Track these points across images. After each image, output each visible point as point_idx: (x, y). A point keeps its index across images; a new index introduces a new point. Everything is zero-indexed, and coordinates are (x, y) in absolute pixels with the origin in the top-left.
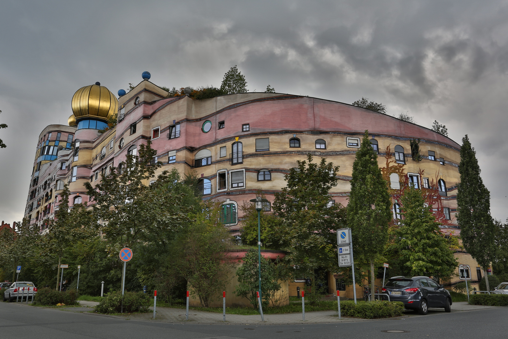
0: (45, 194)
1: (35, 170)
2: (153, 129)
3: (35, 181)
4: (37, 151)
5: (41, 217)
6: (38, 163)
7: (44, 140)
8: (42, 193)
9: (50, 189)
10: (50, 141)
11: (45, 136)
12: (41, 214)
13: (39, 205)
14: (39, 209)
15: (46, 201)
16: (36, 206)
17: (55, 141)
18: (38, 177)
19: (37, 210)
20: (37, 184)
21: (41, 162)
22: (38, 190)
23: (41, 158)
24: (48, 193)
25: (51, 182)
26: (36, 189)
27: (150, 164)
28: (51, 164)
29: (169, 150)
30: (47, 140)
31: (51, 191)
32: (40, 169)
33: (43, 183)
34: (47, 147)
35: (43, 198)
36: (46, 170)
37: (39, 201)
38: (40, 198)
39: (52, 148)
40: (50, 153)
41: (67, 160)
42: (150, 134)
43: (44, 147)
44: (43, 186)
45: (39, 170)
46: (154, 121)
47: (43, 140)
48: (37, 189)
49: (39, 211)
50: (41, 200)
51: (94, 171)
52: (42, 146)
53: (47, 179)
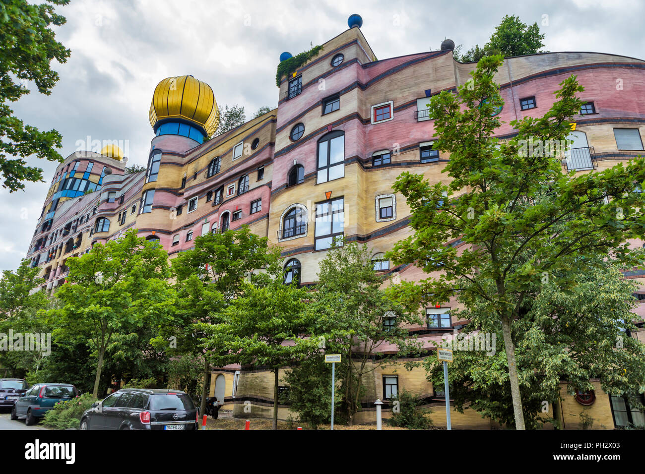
0: (65, 242)
1: (46, 211)
2: (375, 106)
3: (46, 226)
4: (52, 185)
5: (54, 275)
6: (53, 202)
7: (67, 171)
8: (61, 240)
9: (78, 234)
10: (76, 172)
11: (69, 165)
12: (55, 270)
13: (50, 258)
14: (53, 263)
15: (68, 251)
16: (45, 260)
17: (84, 172)
18: (52, 220)
19: (48, 265)
20: (49, 229)
21: (59, 200)
22: (52, 238)
23: (60, 194)
24: (72, 240)
25: (79, 224)
26: (46, 237)
27: (371, 165)
28: (80, 200)
29: (420, 141)
30: (73, 170)
31: (80, 236)
32: (58, 207)
33: (64, 226)
34: (71, 180)
35: (61, 248)
36: (70, 209)
37: (53, 252)
38: (55, 249)
39: (78, 182)
40: (75, 188)
41: (119, 190)
42: (367, 114)
43: (66, 180)
44: (61, 231)
45: (55, 209)
46: (374, 93)
47: (64, 171)
48: (50, 236)
49: (51, 266)
50: (56, 250)
51: (187, 199)
52: (64, 178)
53: (73, 219)
